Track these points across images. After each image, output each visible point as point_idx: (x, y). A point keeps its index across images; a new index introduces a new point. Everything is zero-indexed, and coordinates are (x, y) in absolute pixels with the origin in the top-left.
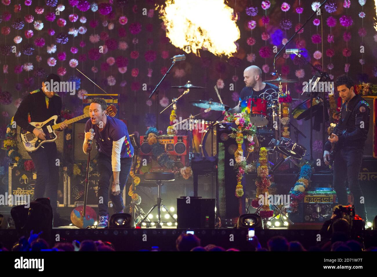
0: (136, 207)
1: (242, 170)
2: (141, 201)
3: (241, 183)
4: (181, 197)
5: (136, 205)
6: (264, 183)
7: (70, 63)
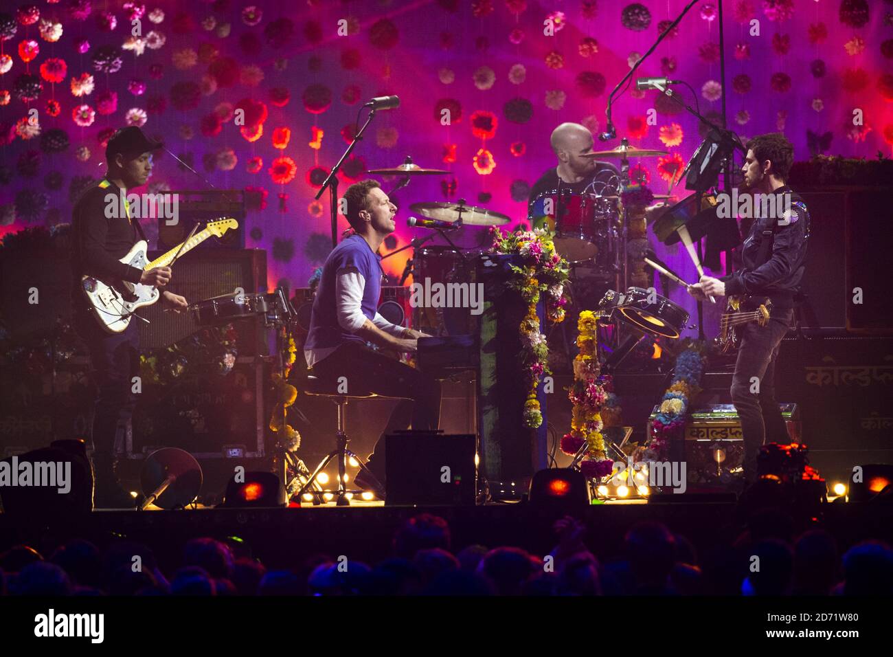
0: (288, 456)
1: (537, 365)
2: (299, 444)
3: (535, 396)
4: (395, 432)
5: (289, 453)
6: (589, 394)
7: (128, 117)
